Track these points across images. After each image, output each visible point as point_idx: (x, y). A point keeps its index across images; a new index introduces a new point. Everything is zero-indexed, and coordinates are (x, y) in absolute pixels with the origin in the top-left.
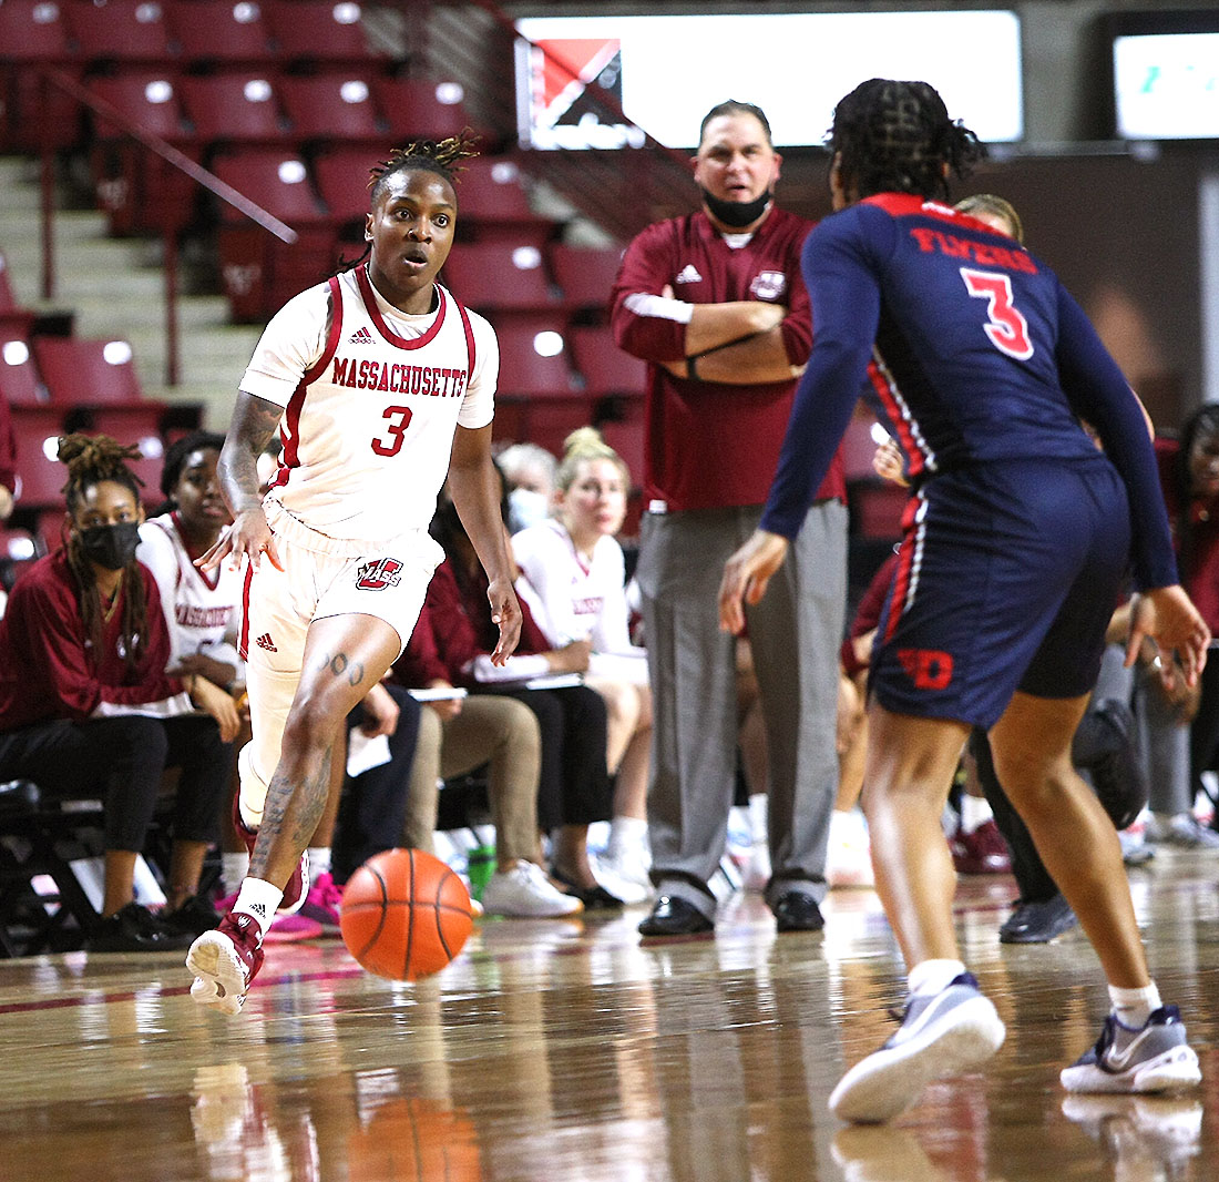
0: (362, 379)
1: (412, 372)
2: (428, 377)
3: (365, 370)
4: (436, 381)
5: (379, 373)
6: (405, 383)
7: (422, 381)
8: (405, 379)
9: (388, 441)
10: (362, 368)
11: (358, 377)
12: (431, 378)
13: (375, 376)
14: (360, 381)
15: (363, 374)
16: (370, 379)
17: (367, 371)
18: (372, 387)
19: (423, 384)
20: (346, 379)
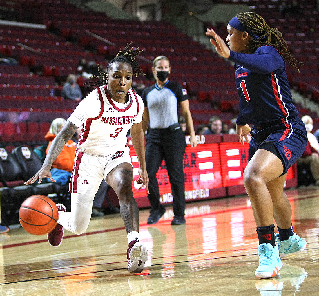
0: (110, 122)
1: (123, 118)
2: (127, 119)
3: (111, 120)
4: (129, 120)
5: (115, 120)
6: (121, 122)
7: (125, 120)
8: (121, 121)
9: (114, 134)
10: (110, 119)
11: (109, 121)
12: (128, 119)
13: (114, 121)
14: (109, 122)
15: (110, 121)
16: (112, 122)
17: (112, 120)
18: (113, 124)
19: (126, 121)
20: (106, 121)
